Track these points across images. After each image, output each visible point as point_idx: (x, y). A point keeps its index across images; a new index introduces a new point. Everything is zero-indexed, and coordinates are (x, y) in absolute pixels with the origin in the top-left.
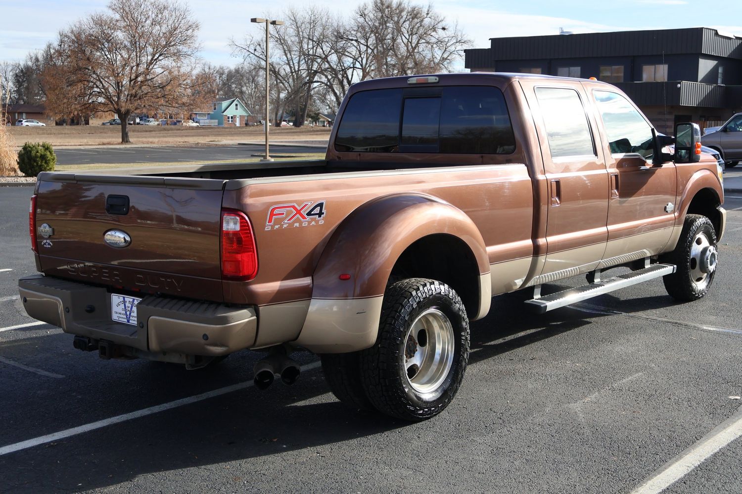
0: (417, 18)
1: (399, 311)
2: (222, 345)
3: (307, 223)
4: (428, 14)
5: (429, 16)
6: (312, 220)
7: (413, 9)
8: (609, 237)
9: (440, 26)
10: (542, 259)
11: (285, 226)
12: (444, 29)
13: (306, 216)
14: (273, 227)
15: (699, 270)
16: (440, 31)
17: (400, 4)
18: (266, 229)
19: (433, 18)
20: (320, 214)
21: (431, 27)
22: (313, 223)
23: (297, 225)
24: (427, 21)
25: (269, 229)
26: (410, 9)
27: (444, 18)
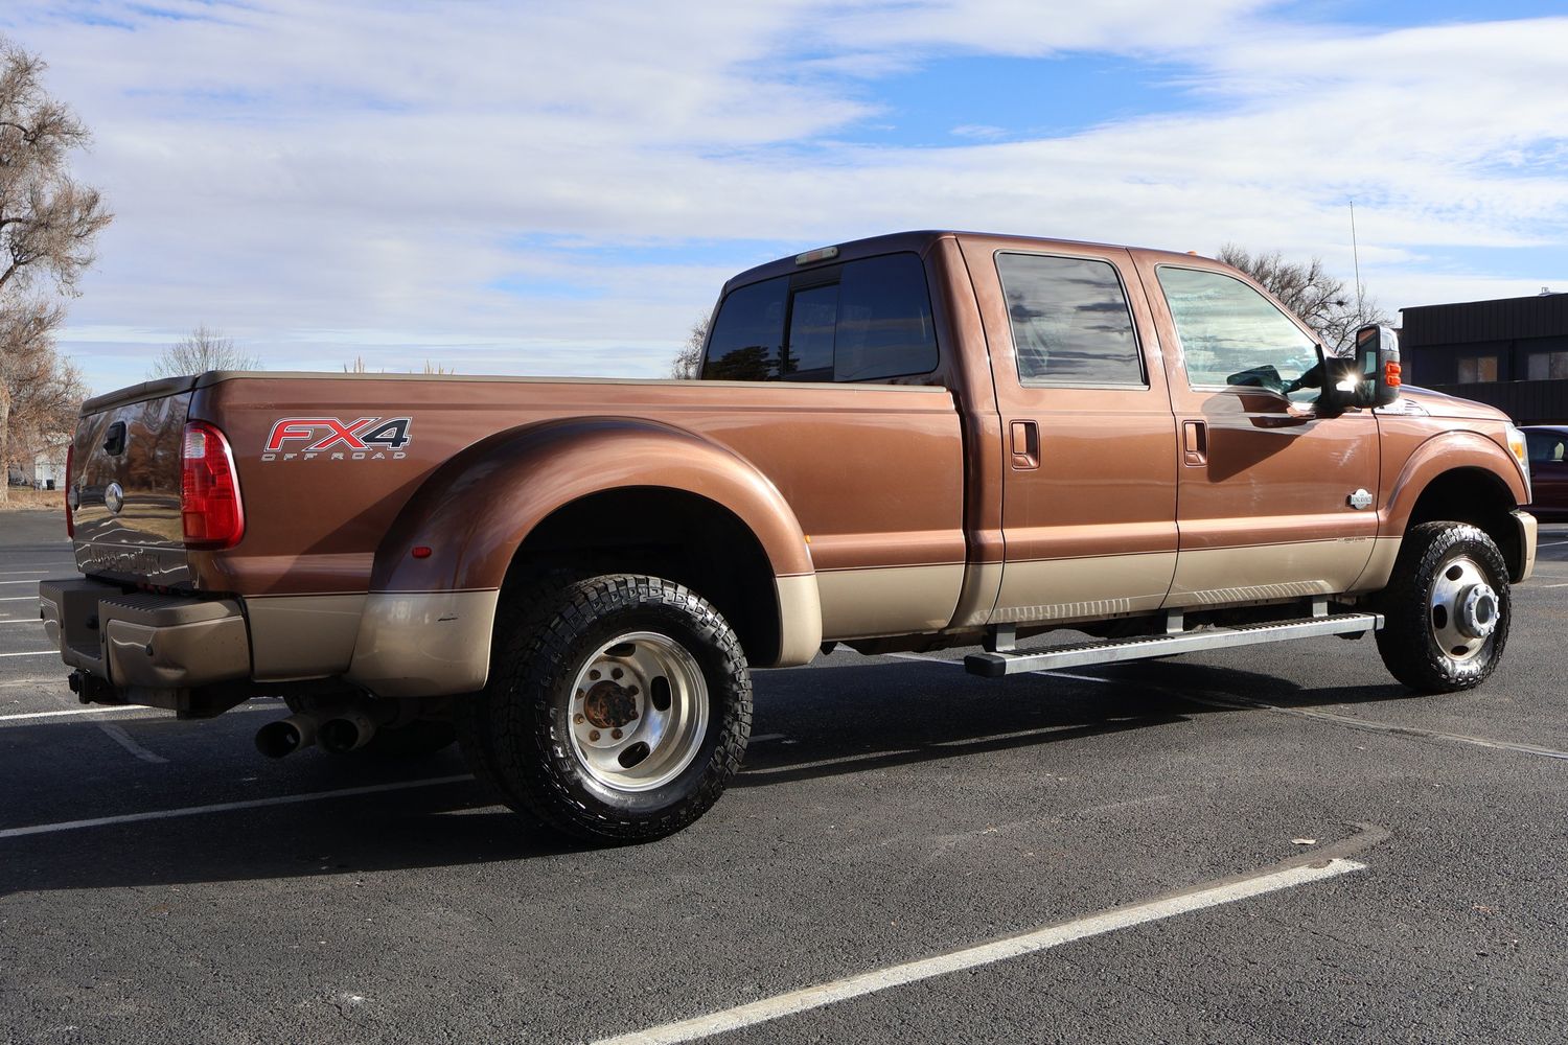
0: (1293, 288)
1: (552, 626)
2: (175, 665)
3: (364, 454)
4: (1311, 280)
5: (1313, 282)
6: (376, 450)
7: (1284, 273)
8: (1181, 543)
9: (1334, 298)
10: (991, 572)
11: (310, 456)
12: (1340, 303)
13: (363, 442)
14: (279, 455)
15: (1455, 631)
16: (1335, 308)
17: (1262, 265)
18: (264, 459)
19: (1320, 286)
20: (396, 442)
21: (1317, 302)
22: (379, 455)
23: (340, 456)
24: (1310, 292)
25: (272, 459)
26: (1278, 272)
27: (1341, 285)
